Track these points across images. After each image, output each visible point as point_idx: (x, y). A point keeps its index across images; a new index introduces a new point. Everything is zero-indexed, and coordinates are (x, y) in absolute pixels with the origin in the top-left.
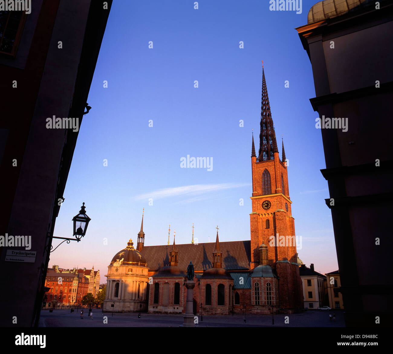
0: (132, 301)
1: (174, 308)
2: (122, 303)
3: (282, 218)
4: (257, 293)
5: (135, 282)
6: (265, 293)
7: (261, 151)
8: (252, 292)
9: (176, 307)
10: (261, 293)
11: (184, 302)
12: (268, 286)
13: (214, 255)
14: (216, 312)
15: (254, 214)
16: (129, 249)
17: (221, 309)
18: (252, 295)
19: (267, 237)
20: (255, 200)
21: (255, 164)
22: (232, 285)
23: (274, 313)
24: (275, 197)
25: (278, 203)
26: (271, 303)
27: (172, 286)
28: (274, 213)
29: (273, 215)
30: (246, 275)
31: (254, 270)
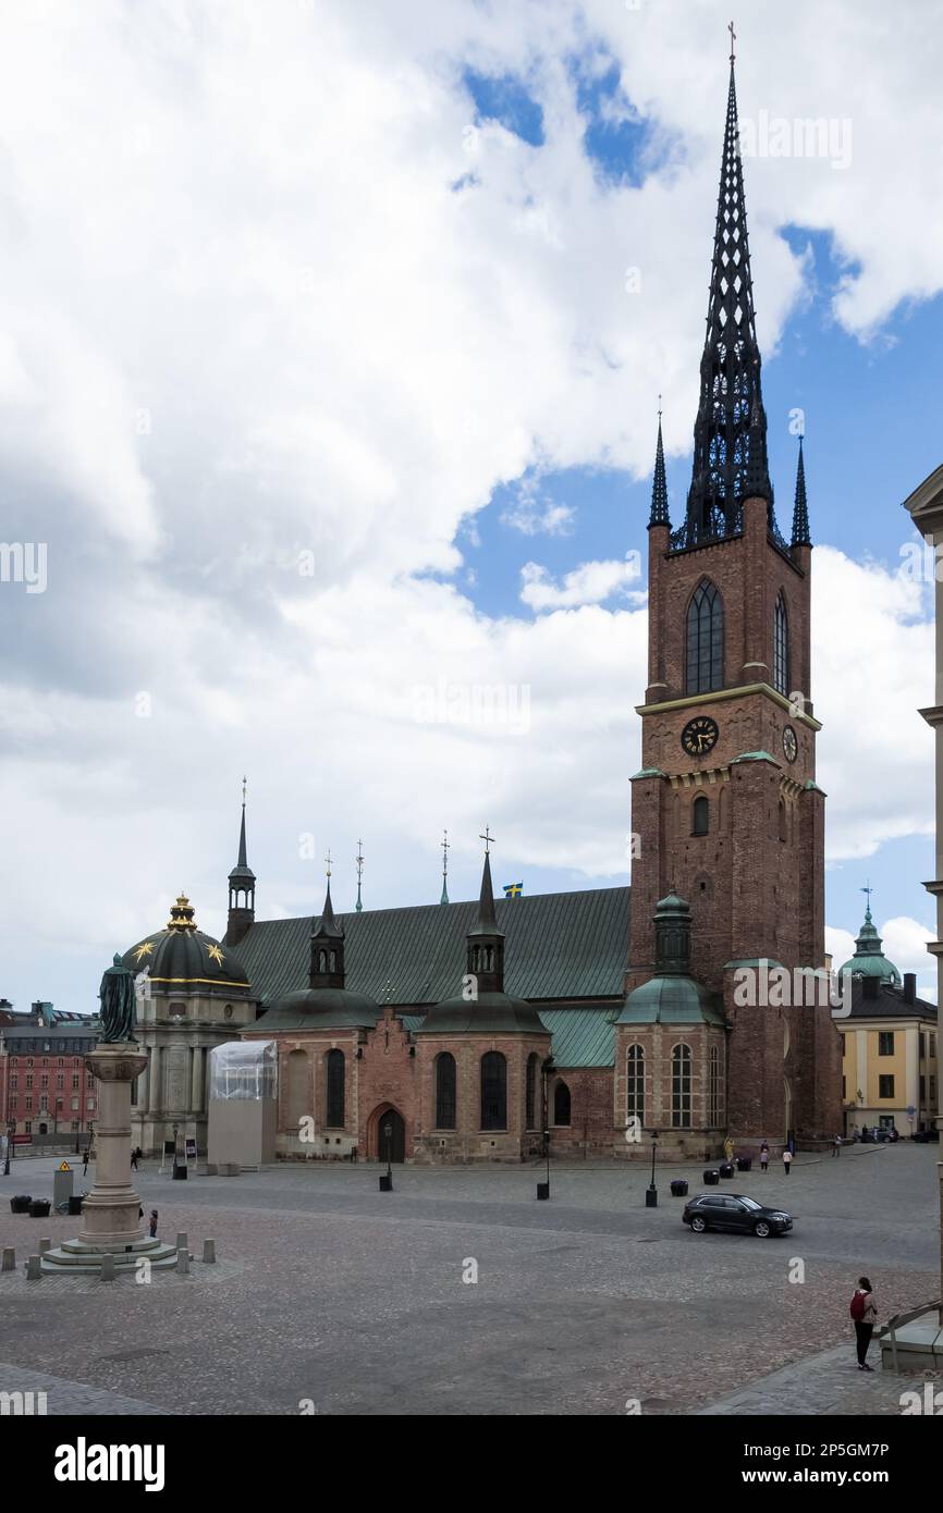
0: (191, 1116)
1: (327, 1141)
2: (152, 1126)
4: (635, 1085)
5: (197, 1053)
6: (665, 1081)
8: (616, 1079)
9: (333, 1137)
10: (651, 1083)
11: (360, 1119)
12: (678, 1056)
13: (474, 944)
14: (474, 1155)
15: (646, 778)
16: (175, 931)
17: (493, 1144)
18: (619, 1091)
19: (694, 868)
20: (655, 718)
21: (663, 558)
22: (543, 1056)
23: (701, 1155)
24: (733, 702)
25: (748, 724)
26: (687, 1122)
27: (316, 1063)
28: (730, 769)
29: (726, 778)
30: (602, 1017)
31: (633, 997)
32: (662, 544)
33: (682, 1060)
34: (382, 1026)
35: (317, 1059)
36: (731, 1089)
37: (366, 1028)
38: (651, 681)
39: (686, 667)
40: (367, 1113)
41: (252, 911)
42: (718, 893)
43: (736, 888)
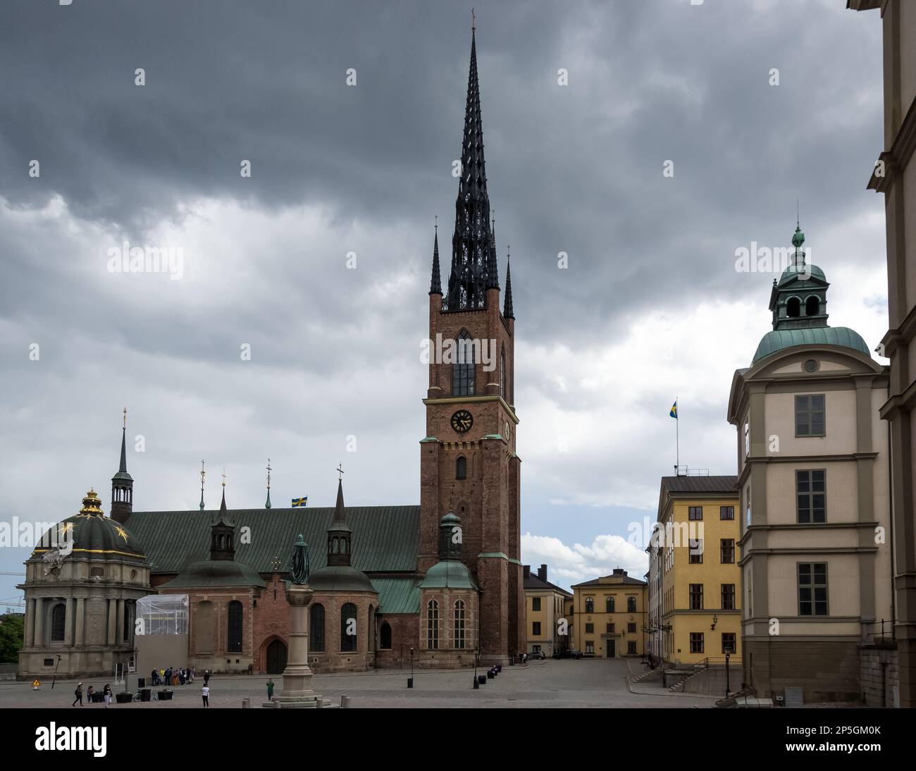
0: (107, 649)
1: (229, 661)
2: (78, 655)
3: (496, 456)
4: (433, 624)
5: (113, 604)
6: (451, 622)
7: (453, 283)
8: (421, 621)
9: (233, 659)
10: (443, 623)
11: (254, 646)
12: (457, 608)
13: (332, 536)
14: (337, 667)
15: (430, 442)
16: (89, 516)
17: (349, 660)
18: (423, 627)
19: (458, 498)
20: (434, 407)
21: (438, 313)
22: (375, 606)
23: (470, 665)
24: (482, 405)
25: (491, 418)
26: (462, 646)
27: (221, 610)
28: (480, 443)
29: (477, 448)
30: (407, 584)
31: (428, 572)
32: (438, 305)
33: (460, 610)
34: (271, 586)
35: (221, 607)
36: (482, 627)
37: (258, 587)
38: (431, 384)
39: (452, 380)
40: (260, 641)
41: (131, 504)
42: (472, 513)
43: (484, 511)
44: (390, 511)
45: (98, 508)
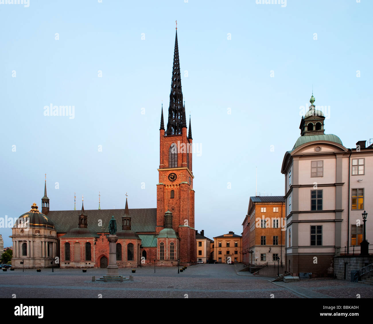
0: (42, 259)
1: (86, 264)
2: (32, 261)
3: (186, 190)
5: (44, 243)
6: (169, 250)
8: (158, 249)
9: (88, 263)
10: (166, 250)
11: (95, 259)
12: (171, 245)
13: (124, 219)
14: (126, 266)
15: (160, 185)
17: (131, 263)
18: (158, 252)
19: (171, 205)
20: (162, 172)
21: (163, 137)
22: (140, 244)
23: (176, 265)
24: (180, 171)
25: (184, 176)
26: (173, 258)
27: (83, 245)
28: (180, 185)
29: (178, 187)
30: (152, 236)
31: (160, 232)
32: (163, 134)
33: (172, 246)
34: (101, 237)
35: (83, 244)
36: (181, 252)
37: (96, 237)
38: (160, 164)
39: (169, 162)
40: (97, 257)
41: (49, 208)
42: (177, 211)
43: (181, 210)
44: (146, 210)
45: (37, 209)
